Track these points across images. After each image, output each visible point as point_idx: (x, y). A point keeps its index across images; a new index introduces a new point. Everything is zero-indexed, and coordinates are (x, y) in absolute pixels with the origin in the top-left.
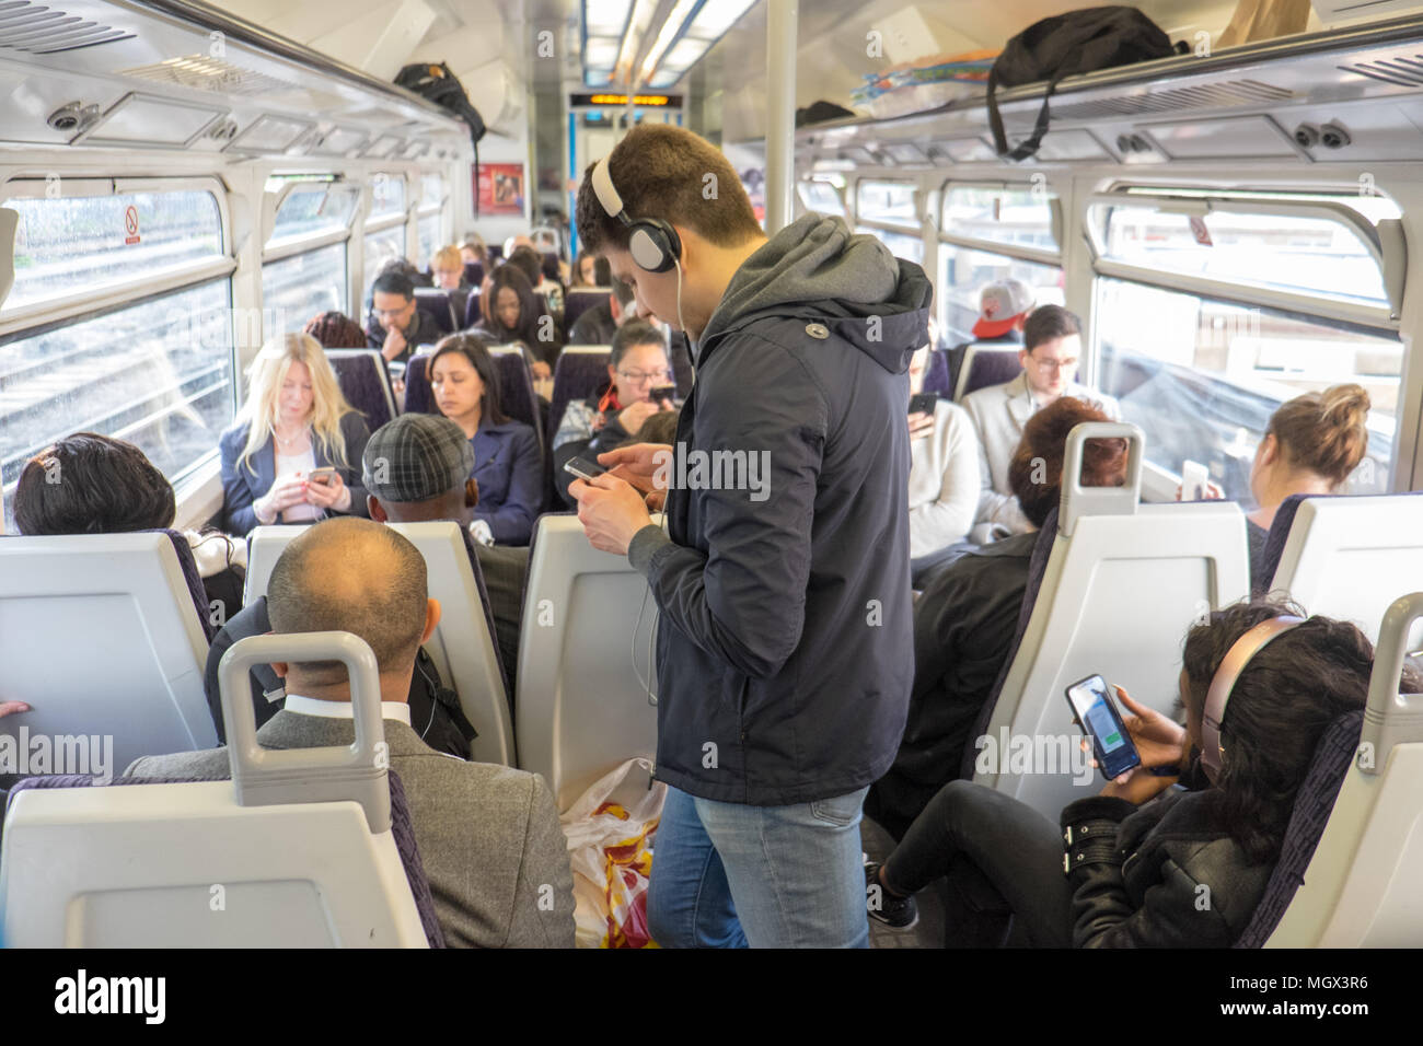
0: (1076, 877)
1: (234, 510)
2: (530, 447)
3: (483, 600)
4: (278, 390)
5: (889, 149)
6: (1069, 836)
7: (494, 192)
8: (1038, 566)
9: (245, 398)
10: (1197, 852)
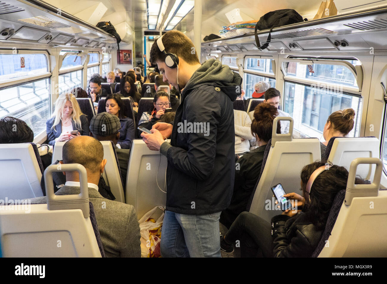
0: (275, 236)
1: (50, 141)
2: (132, 124)
3: (117, 163)
4: (63, 108)
5: (230, 47)
6: (273, 225)
7: (123, 57)
8: (266, 154)
9: (53, 111)
10: (305, 227)
